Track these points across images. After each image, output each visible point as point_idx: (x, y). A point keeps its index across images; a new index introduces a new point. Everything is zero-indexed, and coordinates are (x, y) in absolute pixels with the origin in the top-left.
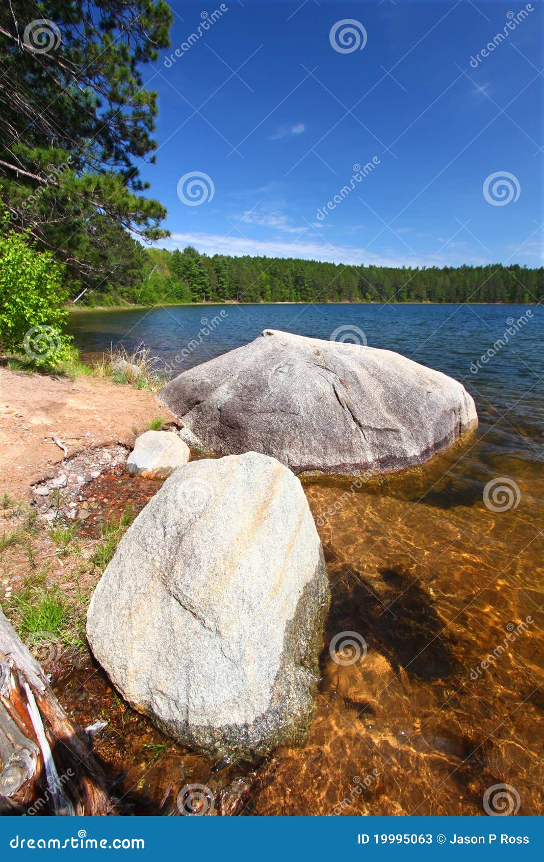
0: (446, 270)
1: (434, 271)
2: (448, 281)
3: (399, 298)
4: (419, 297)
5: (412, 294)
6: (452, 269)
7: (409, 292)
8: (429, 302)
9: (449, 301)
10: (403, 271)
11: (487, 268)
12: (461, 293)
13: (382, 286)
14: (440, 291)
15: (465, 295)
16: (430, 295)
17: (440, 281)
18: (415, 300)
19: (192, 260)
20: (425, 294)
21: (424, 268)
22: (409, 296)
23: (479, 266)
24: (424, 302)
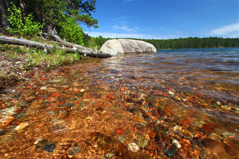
0: (175, 40)
1: (171, 40)
2: (175, 42)
3: (161, 48)
4: (167, 48)
5: (165, 47)
6: (177, 39)
7: (164, 46)
8: (170, 49)
9: (176, 48)
10: (162, 40)
11: (187, 38)
12: (180, 46)
13: (156, 45)
14: (173, 46)
15: (181, 46)
16: (170, 47)
17: (173, 42)
18: (166, 48)
19: (101, 39)
20: (169, 47)
21: (168, 39)
22: (164, 47)
23: (185, 38)
24: (169, 49)
